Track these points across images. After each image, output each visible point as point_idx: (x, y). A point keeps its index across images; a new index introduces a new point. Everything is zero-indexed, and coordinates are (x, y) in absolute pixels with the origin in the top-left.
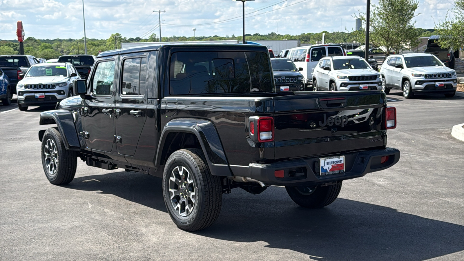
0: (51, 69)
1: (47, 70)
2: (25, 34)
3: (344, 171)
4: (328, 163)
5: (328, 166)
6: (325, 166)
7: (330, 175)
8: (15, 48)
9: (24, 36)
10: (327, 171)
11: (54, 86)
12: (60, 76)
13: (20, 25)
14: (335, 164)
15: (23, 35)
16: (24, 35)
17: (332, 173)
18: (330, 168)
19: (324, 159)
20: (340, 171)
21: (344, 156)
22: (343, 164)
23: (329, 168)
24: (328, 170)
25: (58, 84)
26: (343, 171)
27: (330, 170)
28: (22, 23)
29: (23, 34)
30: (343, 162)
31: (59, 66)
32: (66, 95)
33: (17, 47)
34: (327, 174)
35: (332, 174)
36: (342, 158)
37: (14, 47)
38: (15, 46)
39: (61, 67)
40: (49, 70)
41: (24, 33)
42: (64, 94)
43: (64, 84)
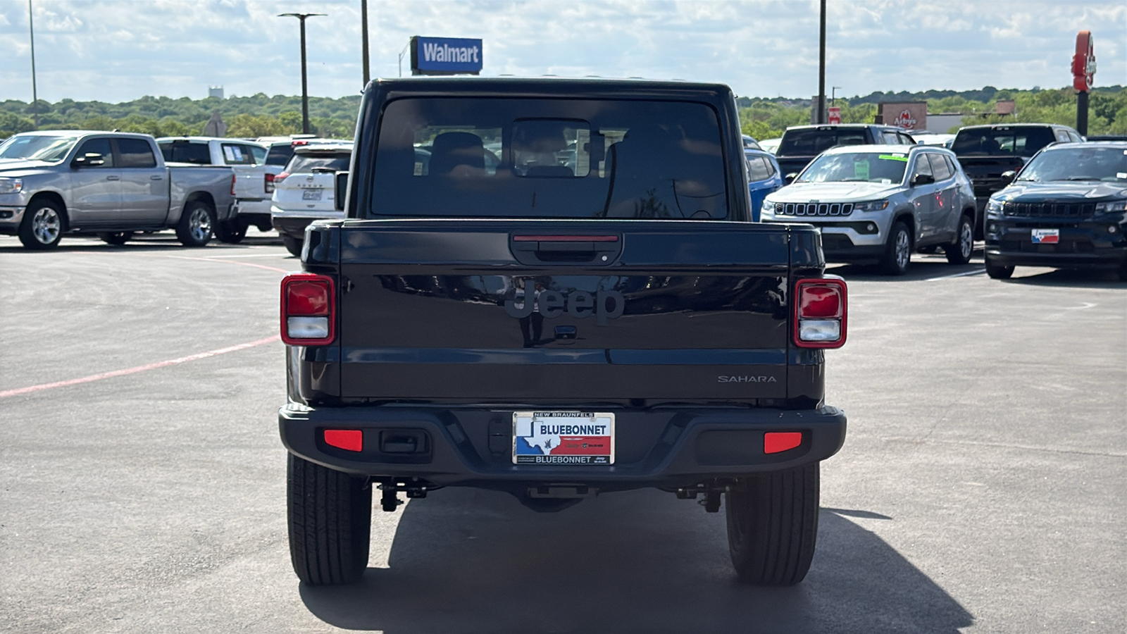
0: (866, 162)
1: (858, 166)
2: (1097, 68)
3: (612, 461)
4: (544, 430)
5: (547, 437)
6: (532, 436)
7: (552, 465)
8: (1100, 107)
9: (1092, 75)
10: (543, 453)
11: (847, 208)
12: (884, 180)
13: (1084, 43)
14: (573, 434)
15: (1088, 71)
16: (1095, 72)
17: (560, 460)
18: (553, 446)
19: (531, 414)
20: (593, 458)
21: (612, 415)
22: (609, 438)
23: (548, 445)
24: (547, 452)
25: (863, 205)
26: (608, 459)
27: (552, 452)
28: (1092, 35)
29: (1090, 67)
30: (610, 431)
31: (891, 154)
32: (879, 234)
33: (1106, 107)
34: (539, 460)
35: (562, 465)
36: (605, 422)
37: (1097, 105)
38: (1101, 104)
39: (894, 157)
40: (862, 166)
41: (1095, 67)
42: (875, 231)
43: (879, 204)
